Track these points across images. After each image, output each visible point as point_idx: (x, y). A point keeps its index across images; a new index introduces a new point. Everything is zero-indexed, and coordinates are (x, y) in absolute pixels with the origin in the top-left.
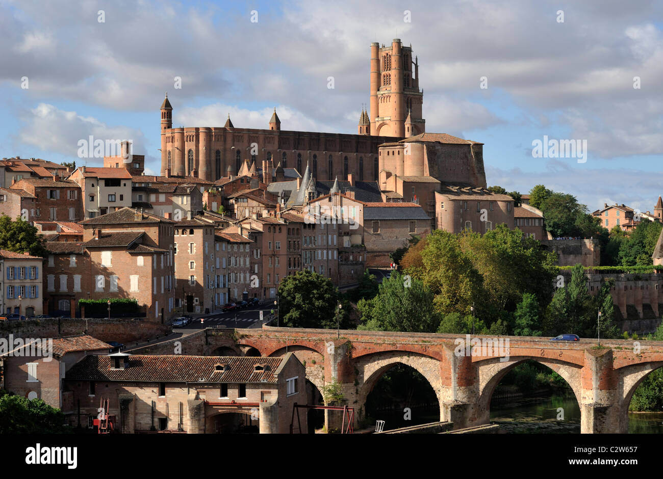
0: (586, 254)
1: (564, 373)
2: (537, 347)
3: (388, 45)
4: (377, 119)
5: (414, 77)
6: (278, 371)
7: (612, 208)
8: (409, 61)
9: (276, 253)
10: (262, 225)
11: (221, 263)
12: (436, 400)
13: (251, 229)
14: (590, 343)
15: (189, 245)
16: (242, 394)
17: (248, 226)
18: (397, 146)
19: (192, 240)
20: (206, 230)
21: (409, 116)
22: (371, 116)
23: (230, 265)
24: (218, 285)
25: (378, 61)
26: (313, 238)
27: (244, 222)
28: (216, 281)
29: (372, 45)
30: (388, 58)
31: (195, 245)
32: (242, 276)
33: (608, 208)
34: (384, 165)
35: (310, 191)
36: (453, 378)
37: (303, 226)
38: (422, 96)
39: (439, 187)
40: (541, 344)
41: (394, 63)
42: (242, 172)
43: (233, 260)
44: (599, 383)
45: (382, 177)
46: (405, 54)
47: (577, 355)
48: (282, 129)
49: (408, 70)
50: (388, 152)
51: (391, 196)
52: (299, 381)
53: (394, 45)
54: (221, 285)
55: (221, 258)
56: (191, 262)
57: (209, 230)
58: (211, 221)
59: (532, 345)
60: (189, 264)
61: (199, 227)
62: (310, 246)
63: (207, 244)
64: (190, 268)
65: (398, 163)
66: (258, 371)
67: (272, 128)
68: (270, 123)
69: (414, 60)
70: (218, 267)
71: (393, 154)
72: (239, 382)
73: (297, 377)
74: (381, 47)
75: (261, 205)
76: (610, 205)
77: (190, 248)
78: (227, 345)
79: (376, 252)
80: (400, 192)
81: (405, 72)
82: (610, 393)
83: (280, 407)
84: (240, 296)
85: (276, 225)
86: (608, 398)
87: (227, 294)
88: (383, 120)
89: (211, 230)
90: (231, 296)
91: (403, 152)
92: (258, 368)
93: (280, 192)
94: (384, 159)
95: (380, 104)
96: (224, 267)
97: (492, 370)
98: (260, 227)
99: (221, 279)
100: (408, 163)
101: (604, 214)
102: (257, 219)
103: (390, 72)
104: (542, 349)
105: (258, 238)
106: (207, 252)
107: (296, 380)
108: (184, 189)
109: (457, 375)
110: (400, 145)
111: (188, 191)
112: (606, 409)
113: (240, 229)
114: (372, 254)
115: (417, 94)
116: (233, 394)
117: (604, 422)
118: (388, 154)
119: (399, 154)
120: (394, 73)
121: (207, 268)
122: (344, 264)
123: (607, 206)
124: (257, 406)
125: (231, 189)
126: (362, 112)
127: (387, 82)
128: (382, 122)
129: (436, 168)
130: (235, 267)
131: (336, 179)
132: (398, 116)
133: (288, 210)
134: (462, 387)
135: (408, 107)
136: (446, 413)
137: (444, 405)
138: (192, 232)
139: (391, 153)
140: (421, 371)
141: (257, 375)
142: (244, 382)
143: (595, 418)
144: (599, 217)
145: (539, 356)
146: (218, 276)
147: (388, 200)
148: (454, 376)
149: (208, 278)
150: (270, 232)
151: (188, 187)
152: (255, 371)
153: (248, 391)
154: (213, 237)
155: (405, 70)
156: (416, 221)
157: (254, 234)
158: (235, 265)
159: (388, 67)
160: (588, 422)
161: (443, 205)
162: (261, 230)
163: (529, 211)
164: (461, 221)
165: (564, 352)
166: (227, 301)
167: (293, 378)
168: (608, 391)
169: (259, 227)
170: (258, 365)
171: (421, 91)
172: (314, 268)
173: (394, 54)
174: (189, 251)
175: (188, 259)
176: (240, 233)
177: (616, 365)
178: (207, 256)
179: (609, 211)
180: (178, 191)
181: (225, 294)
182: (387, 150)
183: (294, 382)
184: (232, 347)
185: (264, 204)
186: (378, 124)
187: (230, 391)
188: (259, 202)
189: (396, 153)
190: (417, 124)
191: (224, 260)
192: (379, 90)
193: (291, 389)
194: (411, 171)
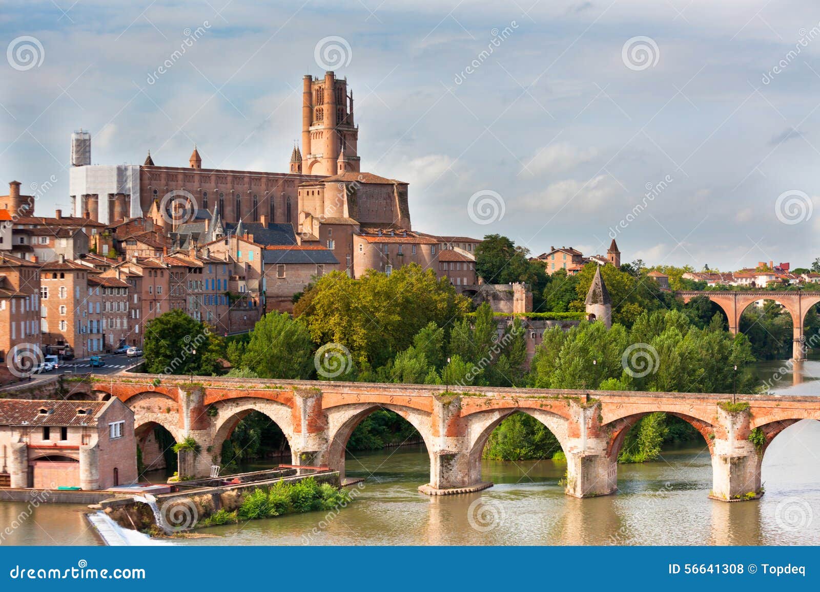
0: (517, 300)
1: (414, 420)
2: (386, 393)
3: (321, 77)
4: (309, 156)
5: (348, 112)
6: (99, 415)
7: (558, 251)
8: (344, 96)
9: (157, 298)
10: (142, 269)
11: (94, 308)
12: (288, 448)
13: (130, 273)
14: (439, 389)
15: (60, 289)
16: (64, 437)
17: (126, 270)
18: (317, 185)
19: (63, 283)
20: (78, 274)
21: (342, 153)
22: (303, 153)
23: (105, 310)
24: (91, 331)
25: (310, 94)
26: (199, 283)
27: (125, 266)
28: (89, 326)
29: (304, 77)
30: (320, 91)
31: (65, 289)
32: (119, 321)
33: (554, 252)
34: (303, 206)
35: (218, 233)
36: (302, 425)
37: (188, 271)
38: (357, 132)
39: (357, 229)
40: (390, 391)
41: (327, 96)
42: (151, 213)
43: (108, 305)
44: (446, 430)
45: (302, 218)
46: (339, 88)
47: (425, 402)
48: (203, 167)
49: (342, 104)
50: (308, 192)
51: (306, 238)
52: (126, 425)
53: (327, 77)
54: (95, 331)
55: (95, 303)
56: (63, 307)
57: (80, 275)
58: (91, 265)
59: (381, 392)
60: (60, 309)
61: (70, 270)
62: (196, 291)
63: (78, 288)
64: (60, 312)
65: (318, 203)
66: (81, 415)
67: (193, 166)
68: (191, 161)
69: (349, 94)
70: (91, 311)
71: (313, 194)
72: (60, 425)
73: (124, 421)
74: (313, 80)
75: (151, 248)
76: (556, 248)
77: (60, 293)
78: (83, 391)
79: (281, 297)
80: (317, 234)
81: (338, 107)
82: (458, 440)
83: (101, 450)
84: (116, 342)
85: (157, 269)
86: (456, 445)
87: (101, 340)
88: (316, 158)
89: (83, 274)
90: (106, 342)
91: (323, 192)
92: (81, 412)
93: (190, 233)
94: (303, 200)
95: (312, 140)
96: (98, 311)
97: (343, 416)
98: (140, 271)
99: (95, 324)
100: (327, 203)
101: (550, 258)
102: (137, 263)
103: (322, 106)
104: (391, 396)
105: (137, 282)
106: (78, 296)
107: (122, 424)
108: (67, 232)
109: (307, 422)
110: (320, 185)
111: (71, 233)
112: (453, 456)
113: (117, 273)
114: (277, 299)
115: (351, 129)
116: (55, 437)
117: (451, 470)
118: (308, 194)
119: (318, 194)
120: (326, 108)
121: (78, 313)
122: (236, 310)
123: (553, 249)
124: (77, 448)
125: (125, 232)
126: (293, 149)
127: (320, 118)
128: (314, 159)
129: (356, 209)
130: (110, 312)
131: (240, 221)
132: (330, 152)
133: (175, 254)
134: (313, 434)
135: (341, 144)
136: (296, 460)
137: (295, 453)
138: (62, 276)
139: (310, 193)
140: (273, 418)
141: (78, 419)
142: (65, 425)
143: (442, 465)
144: (545, 261)
145: (389, 402)
146: (91, 321)
147: (304, 242)
148: (304, 423)
149: (80, 323)
150: (151, 276)
151: (71, 229)
152: (78, 415)
153: (69, 435)
154: (85, 281)
155: (339, 104)
156: (324, 265)
157: (133, 277)
158: (111, 310)
159: (320, 101)
160: (436, 469)
161: (362, 249)
162: (141, 274)
163: (461, 255)
164: (381, 265)
165: (413, 399)
166: (101, 346)
167: (118, 422)
168: (455, 438)
169: (138, 271)
170: (80, 408)
171: (356, 127)
172: (201, 313)
173: (327, 87)
174: (60, 295)
175: (59, 303)
176: (118, 278)
177: (464, 412)
178: (78, 300)
179: (555, 255)
180: (61, 233)
181: (99, 340)
182: (306, 190)
183: (119, 426)
184: (88, 393)
185: (153, 247)
186: (310, 162)
187: (52, 435)
188: (149, 245)
189: (316, 193)
190: (351, 162)
191: (98, 304)
192: (311, 126)
193: (116, 433)
194: (330, 213)
